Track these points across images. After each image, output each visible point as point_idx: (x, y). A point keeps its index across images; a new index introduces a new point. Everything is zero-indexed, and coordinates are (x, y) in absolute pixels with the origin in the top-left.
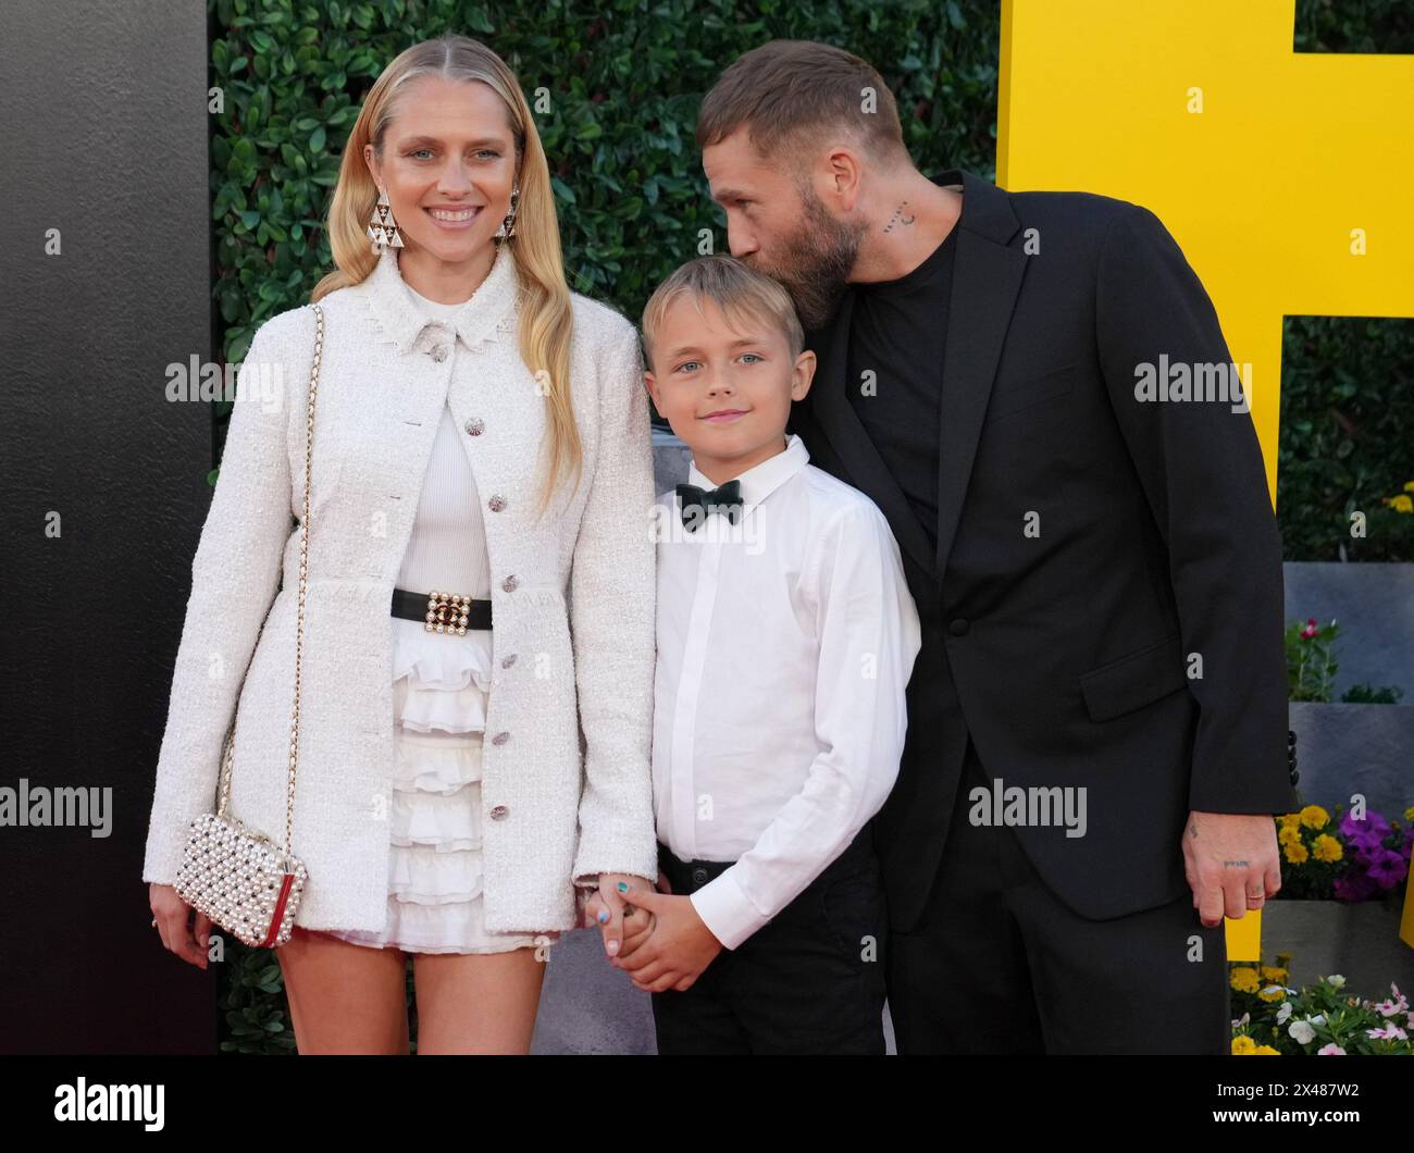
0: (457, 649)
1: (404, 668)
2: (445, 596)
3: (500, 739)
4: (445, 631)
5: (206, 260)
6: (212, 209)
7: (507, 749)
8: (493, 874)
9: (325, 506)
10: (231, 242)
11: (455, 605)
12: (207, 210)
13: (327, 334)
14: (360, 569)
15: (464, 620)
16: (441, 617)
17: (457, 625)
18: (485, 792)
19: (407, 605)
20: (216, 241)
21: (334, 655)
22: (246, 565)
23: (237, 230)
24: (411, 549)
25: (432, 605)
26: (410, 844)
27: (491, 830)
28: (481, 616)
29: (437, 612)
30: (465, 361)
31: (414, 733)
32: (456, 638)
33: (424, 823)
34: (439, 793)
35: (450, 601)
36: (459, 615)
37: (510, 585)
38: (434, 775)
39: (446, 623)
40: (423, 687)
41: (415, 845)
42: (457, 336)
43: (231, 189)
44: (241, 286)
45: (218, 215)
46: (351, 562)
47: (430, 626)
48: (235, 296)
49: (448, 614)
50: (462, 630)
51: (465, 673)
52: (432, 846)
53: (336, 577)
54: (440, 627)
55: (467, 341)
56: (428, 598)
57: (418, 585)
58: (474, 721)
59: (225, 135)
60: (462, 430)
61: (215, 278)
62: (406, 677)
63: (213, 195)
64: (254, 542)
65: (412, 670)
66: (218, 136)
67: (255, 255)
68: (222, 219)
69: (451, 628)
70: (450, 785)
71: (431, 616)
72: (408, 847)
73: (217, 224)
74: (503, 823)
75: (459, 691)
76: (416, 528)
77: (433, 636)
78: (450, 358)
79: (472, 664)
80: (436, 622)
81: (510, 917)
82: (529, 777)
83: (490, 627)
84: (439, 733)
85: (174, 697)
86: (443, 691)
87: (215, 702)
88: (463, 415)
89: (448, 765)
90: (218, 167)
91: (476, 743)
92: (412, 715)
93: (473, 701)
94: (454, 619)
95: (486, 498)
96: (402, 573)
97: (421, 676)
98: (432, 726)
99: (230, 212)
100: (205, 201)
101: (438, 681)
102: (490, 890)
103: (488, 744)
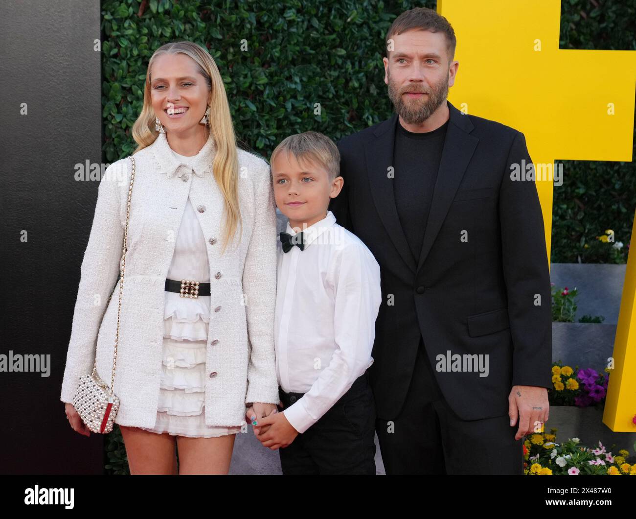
0: (194, 305)
1: (170, 313)
2: (188, 282)
3: (214, 343)
4: (189, 297)
5: (100, 134)
6: (102, 113)
7: (217, 347)
8: (209, 401)
9: (136, 244)
10: (110, 127)
11: (193, 285)
12: (100, 113)
13: (136, 170)
14: (151, 271)
15: (196, 292)
16: (187, 291)
17: (194, 294)
18: (207, 365)
19: (172, 286)
20: (104, 127)
21: (139, 308)
22: (103, 270)
23: (113, 122)
24: (173, 262)
25: (183, 286)
26: (174, 389)
27: (210, 382)
28: (205, 290)
29: (185, 288)
30: (196, 181)
31: (176, 341)
32: (193, 300)
33: (179, 380)
34: (186, 368)
35: (190, 284)
36: (195, 290)
37: (218, 276)
38: (183, 360)
39: (189, 293)
40: (179, 321)
41: (176, 389)
42: (193, 170)
43: (111, 104)
44: (115, 145)
45: (105, 115)
46: (147, 268)
47: (182, 295)
48: (112, 150)
49: (190, 289)
50: (196, 296)
51: (197, 315)
52: (184, 390)
53: (141, 274)
54: (186, 295)
55: (196, 172)
56: (180, 283)
57: (176, 277)
58: (202, 336)
59: (108, 82)
60: (196, 210)
61: (103, 142)
62: (171, 317)
63: (103, 107)
64: (106, 260)
65: (173, 314)
66: (105, 82)
67: (120, 132)
68: (107, 117)
69: (191, 296)
70: (190, 364)
71: (182, 290)
72: (173, 391)
73: (104, 119)
74: (214, 379)
75: (195, 323)
76: (176, 253)
77: (183, 299)
78: (190, 180)
79: (199, 311)
80: (184, 293)
81: (217, 420)
82: (226, 359)
83: (209, 294)
84: (186, 341)
85: (74, 324)
86: (188, 323)
87: (90, 327)
88: (196, 204)
89: (190, 355)
90: (105, 95)
91: (203, 345)
92: (175, 333)
93: (201, 328)
94: (192, 291)
95: (207, 239)
96: (169, 272)
97: (178, 316)
98: (182, 338)
99: (110, 114)
100: (100, 110)
101: (185, 319)
102: (208, 408)
103: (209, 345)
